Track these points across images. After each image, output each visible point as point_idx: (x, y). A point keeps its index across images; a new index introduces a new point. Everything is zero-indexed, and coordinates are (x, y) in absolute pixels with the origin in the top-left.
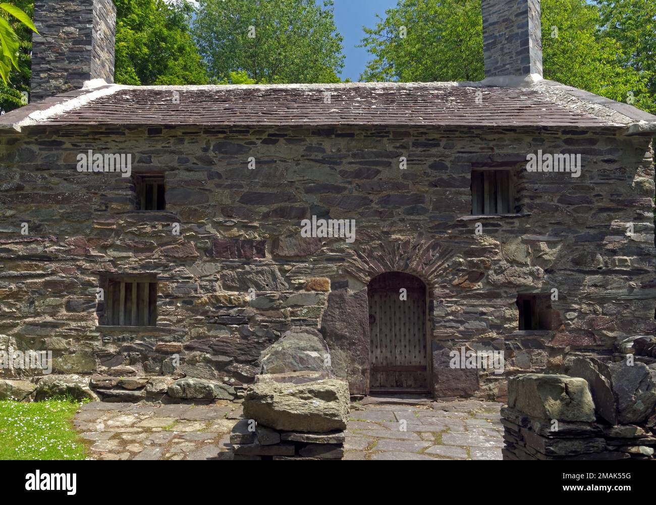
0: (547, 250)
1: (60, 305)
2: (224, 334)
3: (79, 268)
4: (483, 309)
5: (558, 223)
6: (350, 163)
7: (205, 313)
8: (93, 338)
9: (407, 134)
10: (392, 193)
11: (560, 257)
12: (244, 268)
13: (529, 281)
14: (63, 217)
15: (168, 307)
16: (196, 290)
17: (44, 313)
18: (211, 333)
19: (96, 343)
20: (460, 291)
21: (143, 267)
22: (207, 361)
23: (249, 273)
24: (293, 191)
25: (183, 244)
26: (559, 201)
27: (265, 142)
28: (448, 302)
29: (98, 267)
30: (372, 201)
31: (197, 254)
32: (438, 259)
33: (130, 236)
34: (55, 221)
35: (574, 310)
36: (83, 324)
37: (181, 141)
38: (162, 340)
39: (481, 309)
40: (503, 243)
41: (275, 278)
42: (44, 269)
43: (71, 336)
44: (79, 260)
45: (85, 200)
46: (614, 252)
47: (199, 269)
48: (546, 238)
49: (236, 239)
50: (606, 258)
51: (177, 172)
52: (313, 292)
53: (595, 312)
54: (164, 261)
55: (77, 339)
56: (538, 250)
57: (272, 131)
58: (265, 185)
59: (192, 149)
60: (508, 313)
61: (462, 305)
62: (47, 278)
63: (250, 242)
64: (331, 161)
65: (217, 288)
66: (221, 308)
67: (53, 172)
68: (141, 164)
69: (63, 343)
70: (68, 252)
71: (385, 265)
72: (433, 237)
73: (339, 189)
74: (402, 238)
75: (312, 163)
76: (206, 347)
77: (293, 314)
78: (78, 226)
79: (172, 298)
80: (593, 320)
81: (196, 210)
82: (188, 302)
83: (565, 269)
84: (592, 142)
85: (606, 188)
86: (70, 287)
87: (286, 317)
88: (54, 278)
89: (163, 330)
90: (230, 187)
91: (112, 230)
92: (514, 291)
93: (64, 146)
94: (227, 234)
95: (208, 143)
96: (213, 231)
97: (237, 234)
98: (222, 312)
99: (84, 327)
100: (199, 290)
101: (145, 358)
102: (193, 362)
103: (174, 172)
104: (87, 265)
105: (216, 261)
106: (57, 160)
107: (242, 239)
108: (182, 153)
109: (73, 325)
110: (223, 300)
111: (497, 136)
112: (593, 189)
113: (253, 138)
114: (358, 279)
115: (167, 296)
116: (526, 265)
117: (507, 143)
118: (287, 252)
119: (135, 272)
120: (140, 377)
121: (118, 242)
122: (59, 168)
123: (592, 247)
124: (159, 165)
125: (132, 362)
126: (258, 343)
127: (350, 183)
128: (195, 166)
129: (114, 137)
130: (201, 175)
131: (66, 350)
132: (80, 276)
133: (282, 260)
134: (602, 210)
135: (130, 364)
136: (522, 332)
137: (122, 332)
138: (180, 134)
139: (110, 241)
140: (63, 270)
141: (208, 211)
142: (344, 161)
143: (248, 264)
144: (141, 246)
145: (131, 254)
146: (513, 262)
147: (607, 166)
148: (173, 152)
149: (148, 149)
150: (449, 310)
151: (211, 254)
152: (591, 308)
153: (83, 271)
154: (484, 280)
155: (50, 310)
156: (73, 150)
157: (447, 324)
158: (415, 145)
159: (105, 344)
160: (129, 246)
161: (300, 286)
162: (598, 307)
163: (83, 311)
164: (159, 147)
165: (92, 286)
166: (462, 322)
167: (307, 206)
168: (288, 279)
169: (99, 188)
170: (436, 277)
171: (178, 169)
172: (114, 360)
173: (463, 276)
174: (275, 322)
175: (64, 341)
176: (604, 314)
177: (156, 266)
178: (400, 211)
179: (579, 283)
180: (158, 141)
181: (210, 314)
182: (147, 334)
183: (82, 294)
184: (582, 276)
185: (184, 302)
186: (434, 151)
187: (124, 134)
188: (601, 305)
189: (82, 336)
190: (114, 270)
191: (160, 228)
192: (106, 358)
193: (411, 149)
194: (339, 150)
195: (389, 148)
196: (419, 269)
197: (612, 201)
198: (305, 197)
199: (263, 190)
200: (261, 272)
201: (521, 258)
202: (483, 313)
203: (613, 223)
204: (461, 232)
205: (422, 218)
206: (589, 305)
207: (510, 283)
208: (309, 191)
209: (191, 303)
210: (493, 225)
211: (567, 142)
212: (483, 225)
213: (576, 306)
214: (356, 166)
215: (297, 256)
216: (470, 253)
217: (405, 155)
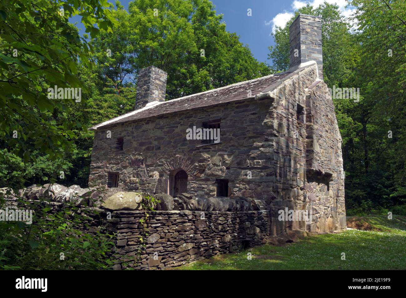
0: (227, 158)
1: (100, 183)
3: (104, 170)
5: (233, 146)
6: (167, 128)
9: (183, 114)
10: (177, 138)
11: (232, 161)
12: (138, 170)
13: (220, 173)
14: (103, 154)
20: (196, 178)
21: (117, 170)
25: (125, 162)
26: (233, 135)
27: (146, 124)
28: (192, 183)
29: (108, 170)
30: (172, 142)
31: (128, 165)
32: (190, 164)
33: (115, 160)
34: (102, 156)
35: (237, 187)
37: (128, 126)
39: (203, 186)
40: (212, 156)
41: (145, 173)
42: (98, 171)
44: (105, 168)
45: (107, 149)
46: (254, 158)
47: (128, 170)
48: (227, 153)
49: (136, 159)
50: (251, 161)
51: (126, 137)
52: (154, 178)
53: (245, 188)
54: (121, 168)
56: (223, 159)
57: (148, 119)
58: (145, 139)
59: (130, 129)
60: (212, 188)
61: (197, 184)
63: (140, 160)
64: (161, 128)
65: (131, 177)
67: (103, 140)
68: (119, 135)
70: (103, 165)
71: (174, 167)
72: (189, 155)
73: (163, 138)
74: (179, 156)
75: (157, 130)
77: (148, 186)
78: (106, 157)
80: (244, 192)
81: (129, 150)
83: (234, 167)
84: (247, 106)
85: (252, 127)
86: (102, 177)
87: (146, 188)
88: (100, 174)
90: (137, 141)
91: (112, 158)
92: (214, 178)
94: (135, 157)
95: (133, 126)
96: (132, 157)
97: (137, 157)
98: (132, 185)
100: (127, 178)
104: (106, 170)
105: (132, 167)
107: (138, 159)
108: (128, 130)
110: (132, 181)
111: (211, 110)
112: (246, 128)
113: (143, 123)
114: (166, 173)
115: (121, 180)
116: (220, 166)
117: (215, 112)
118: (148, 163)
119: (115, 172)
121: (113, 162)
123: (245, 156)
124: (123, 135)
127: (166, 136)
130: (130, 137)
132: (104, 173)
133: (147, 166)
134: (250, 138)
138: (128, 124)
139: (111, 162)
140: (102, 171)
141: (131, 150)
142: (165, 127)
143: (139, 168)
144: (117, 163)
145: (115, 166)
146: (215, 165)
147: (253, 116)
148: (126, 131)
149: (121, 130)
150: (192, 186)
151: (131, 165)
152: (244, 186)
154: (204, 173)
155: (98, 184)
157: (191, 192)
158: (185, 118)
160: (115, 163)
161: (151, 176)
162: (247, 186)
163: (104, 184)
164: (123, 129)
165: (106, 176)
166: (196, 192)
167: (154, 145)
168: (148, 173)
169: (110, 144)
170: (189, 172)
173: (197, 171)
176: (249, 189)
177: (119, 169)
178: (179, 145)
179: (239, 174)
180: (124, 127)
183: (104, 179)
184: (241, 170)
185: (124, 182)
186: (191, 119)
187: (117, 126)
188: (248, 184)
190: (111, 171)
191: (121, 156)
193: (184, 119)
194: (164, 123)
195: (178, 120)
196: (184, 168)
197: (254, 133)
198: (154, 142)
199: (144, 141)
200: (142, 171)
201: (218, 163)
202: (204, 188)
203: (255, 144)
204: (197, 152)
205: (186, 147)
206: (243, 184)
207: (213, 174)
208: (155, 140)
210: (208, 148)
211: (237, 108)
212: (205, 149)
213: (238, 185)
214: (168, 129)
215: (151, 165)
216: (200, 161)
217: (182, 123)
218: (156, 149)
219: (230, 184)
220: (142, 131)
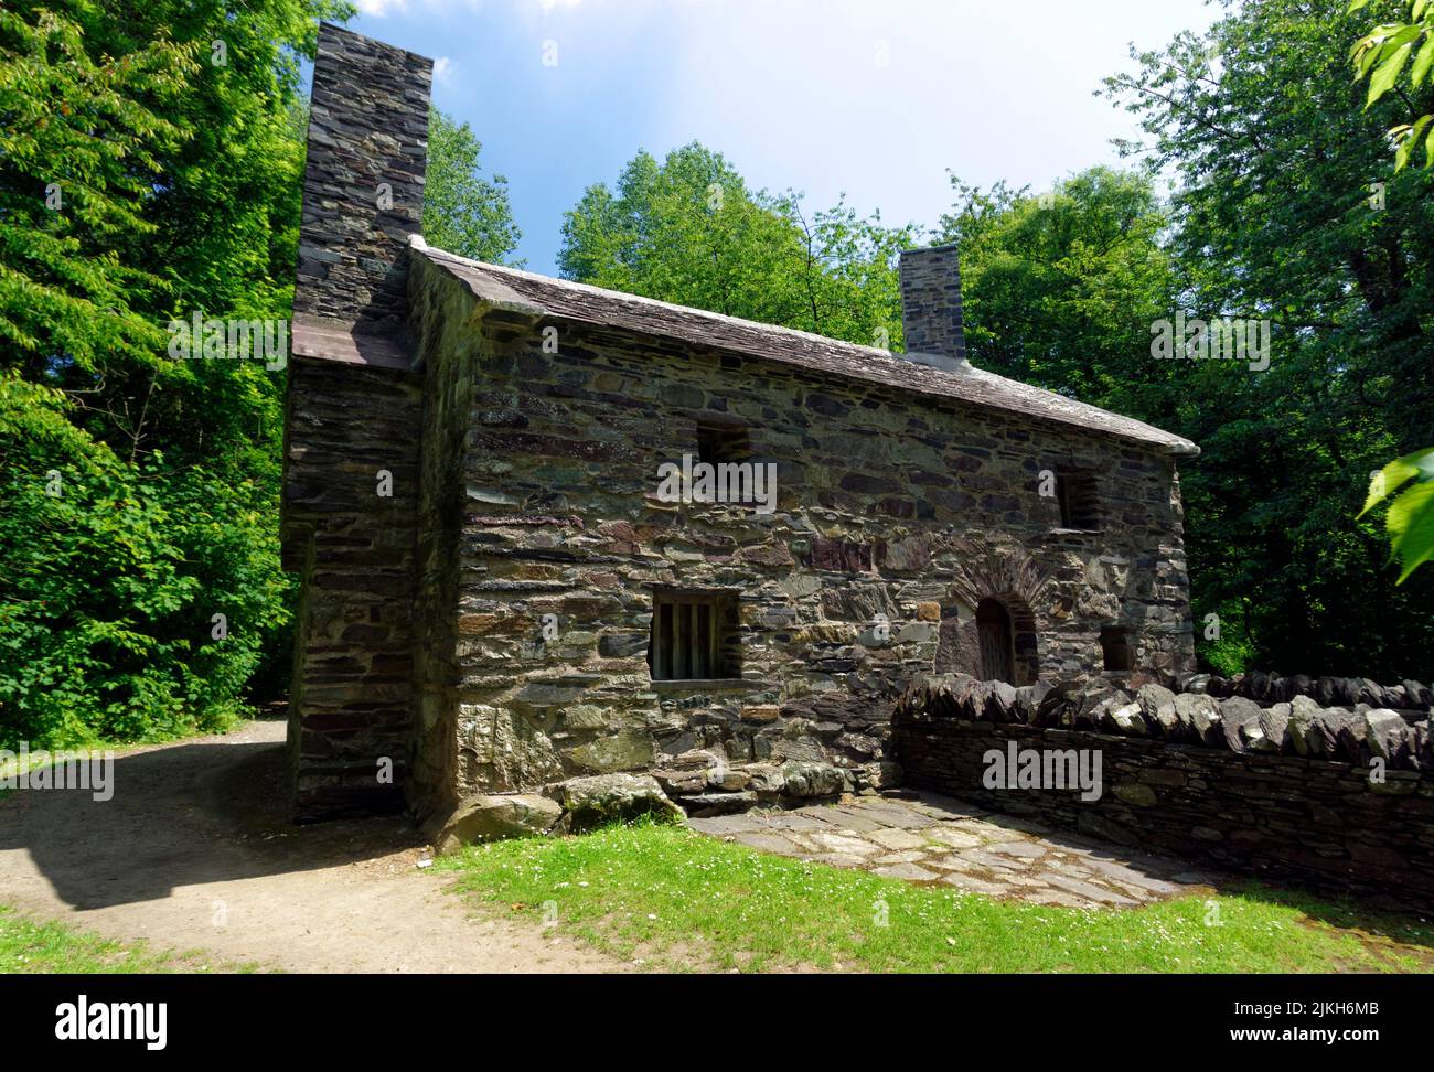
0: (1119, 575)
1: (588, 646)
2: (829, 687)
3: (622, 577)
4: (1075, 645)
5: (1125, 545)
6: (954, 448)
7: (805, 655)
8: (647, 704)
9: (1002, 420)
10: (993, 493)
11: (1129, 584)
12: (848, 586)
13: (1108, 611)
14: (593, 485)
15: (757, 646)
16: (793, 619)
17: (562, 660)
18: (813, 687)
19: (651, 713)
20: (1057, 623)
21: (721, 579)
22: (812, 732)
23: (856, 593)
24: (897, 477)
25: (773, 545)
26: (1122, 519)
27: (866, 404)
28: (1048, 636)
29: (651, 577)
31: (791, 561)
32: (1037, 581)
33: (699, 526)
34: (580, 490)
35: (1142, 647)
36: (629, 678)
37: (765, 384)
38: (751, 702)
40: (1086, 564)
41: (883, 602)
42: (562, 577)
43: (610, 702)
44: (621, 563)
45: (631, 459)
46: (1163, 581)
47: (795, 585)
48: (1116, 561)
49: (838, 541)
50: (1159, 587)
51: (763, 430)
52: (925, 622)
54: (748, 571)
55: (620, 708)
56: (1112, 575)
57: (871, 390)
58: (868, 465)
59: (781, 398)
60: (1096, 650)
61: (1059, 640)
62: (570, 595)
63: (855, 546)
64: (934, 442)
65: (819, 615)
66: (825, 646)
67: (579, 403)
68: (713, 411)
69: (596, 716)
70: (602, 548)
71: (992, 587)
72: (1031, 553)
73: (946, 482)
74: (1005, 552)
75: (917, 443)
76: (808, 710)
77: (906, 654)
78: (618, 502)
79: (762, 631)
81: (788, 493)
82: (784, 636)
83: (1133, 599)
84: (1139, 455)
85: (1153, 509)
86: (606, 611)
87: (899, 660)
88: (579, 594)
89: (751, 685)
90: (830, 462)
91: (672, 514)
92: (1098, 624)
93: (596, 361)
94: (827, 533)
95: (799, 393)
96: (812, 528)
97: (840, 533)
98: (827, 652)
99: (631, 685)
100: (797, 620)
101: (727, 734)
102: (793, 736)
103: (759, 429)
104: (634, 573)
105: (814, 573)
106: (585, 382)
107: (846, 541)
108: (767, 402)
109: (614, 680)
110: (828, 635)
111: (1073, 436)
112: (1145, 508)
113: (852, 396)
114: (966, 604)
115: (755, 628)
116: (1105, 592)
117: (1081, 445)
118: (895, 565)
119: (709, 587)
120: (719, 767)
121: (682, 536)
122: (587, 396)
123: (1149, 574)
124: (737, 416)
125: (708, 745)
126: (870, 699)
127: (955, 474)
128: (785, 425)
129: (672, 359)
130: (796, 441)
131: (603, 728)
132: (624, 592)
133: (891, 575)
134: (1153, 532)
135: (705, 747)
136: (1108, 673)
137: (692, 690)
138: (763, 372)
139: (668, 533)
140: (597, 581)
141: (803, 496)
142: (948, 445)
143: (853, 579)
144: (716, 544)
145: (700, 556)
146: (1095, 588)
147: (1151, 485)
148: (754, 399)
149: (721, 388)
150: (1049, 647)
151: (810, 563)
152: (1153, 644)
153: (629, 583)
154: (1074, 608)
155: (572, 654)
156: (611, 369)
157: (1049, 665)
158: (1010, 435)
159: (665, 713)
160: (698, 542)
161: (912, 614)
162: (1158, 643)
163: (629, 655)
164: (737, 386)
165: (644, 609)
166: (1061, 662)
167: (914, 500)
168: (897, 603)
169: (651, 440)
170: (1036, 604)
171: (764, 426)
172: (681, 742)
173: (1058, 604)
174: (889, 667)
175: (600, 711)
177: (738, 578)
178: (1001, 517)
179: (1143, 616)
180: (735, 378)
181: (813, 656)
182: (726, 693)
183: (627, 624)
184: (1145, 607)
185: (778, 638)
186: (1025, 445)
187: (688, 358)
188: (1160, 640)
189: (627, 701)
191: (743, 516)
192: (668, 737)
193: (1006, 439)
194: (942, 430)
195: (987, 434)
196: (1022, 593)
197: (1157, 523)
198: (913, 488)
199: (867, 473)
200: (868, 593)
201: (1100, 584)
202: (1076, 651)
203: (1160, 548)
204: (1054, 549)
205: (1020, 528)
206: (1152, 639)
207: (1096, 613)
208: (915, 480)
209: (786, 639)
210: (1078, 543)
211: (1123, 452)
212: (1069, 541)
213: (1143, 641)
214: (959, 454)
215: (906, 570)
216: (1062, 575)
217: (1001, 447)
218: (918, 516)
219: (1129, 638)
220: (851, 431)
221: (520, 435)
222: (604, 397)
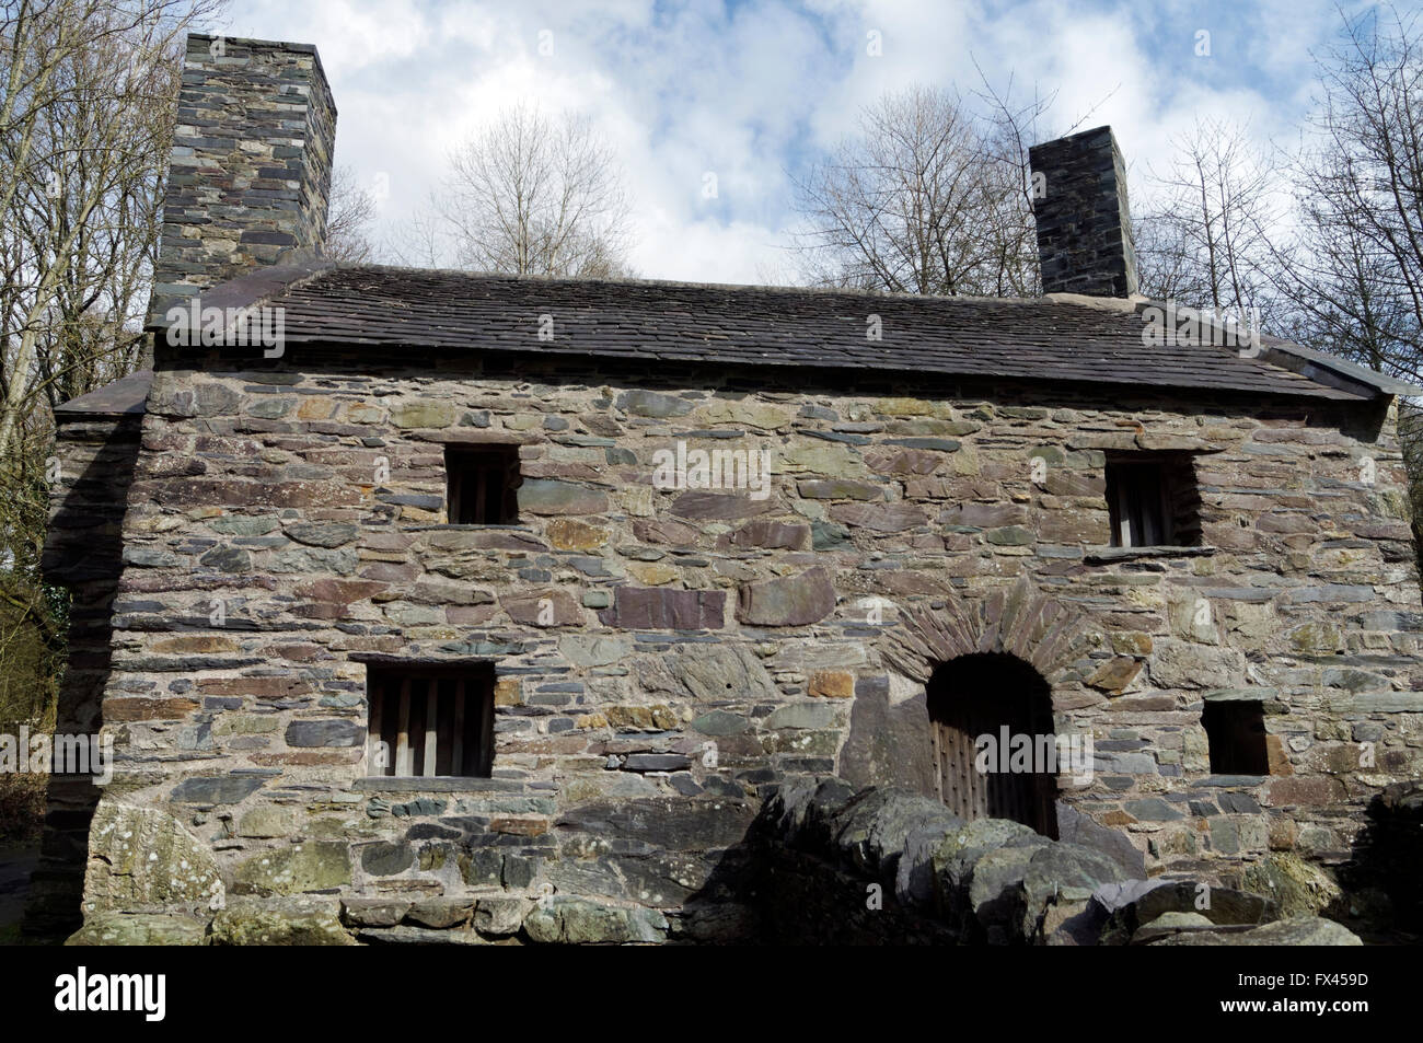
0: (1249, 615)
1: (270, 731)
2: (639, 790)
3: (321, 646)
4: (1145, 733)
5: (1263, 566)
6: (886, 443)
7: (599, 745)
8: (345, 805)
10: (968, 502)
11: (1271, 629)
12: (681, 649)
13: (1222, 674)
14: (289, 535)
15: (518, 733)
16: (580, 698)
17: (233, 751)
18: (611, 792)
19: (352, 819)
21: (467, 644)
22: (604, 855)
24: (778, 493)
25: (553, 597)
26: (1260, 526)
28: (1083, 717)
29: (365, 646)
30: (929, 517)
31: (583, 618)
32: (1058, 631)
33: (438, 578)
34: (271, 543)
35: (1305, 731)
36: (324, 772)
37: (551, 385)
38: (505, 807)
39: (1141, 732)
40: (1172, 602)
41: (744, 669)
42: (240, 649)
43: (292, 802)
44: (321, 629)
45: (341, 500)
47: (587, 650)
48: (1244, 593)
49: (664, 589)
51: (542, 447)
52: (822, 700)
53: (1339, 734)
54: (512, 633)
55: (307, 808)
56: (1232, 617)
59: (575, 403)
60: (1189, 739)
61: (1108, 722)
62: (245, 670)
63: (694, 594)
64: (848, 438)
65: (626, 692)
66: (633, 734)
67: (275, 438)
68: (468, 429)
69: (272, 818)
70: (295, 611)
71: (960, 643)
72: (1046, 588)
73: (868, 493)
74: (990, 589)
75: (813, 441)
76: (601, 825)
77: (783, 744)
78: (323, 554)
79: (529, 713)
80: (1338, 752)
81: (581, 526)
83: (1282, 655)
84: (1302, 420)
85: (1336, 504)
86: (296, 689)
87: (769, 752)
88: (262, 668)
89: (506, 786)
91: (400, 564)
92: (1197, 698)
93: (301, 386)
94: (645, 575)
96: (619, 571)
97: (668, 577)
98: (636, 744)
99: (324, 781)
100: (588, 697)
101: (464, 851)
102: (571, 855)
103: (538, 446)
105: (622, 633)
106: (284, 412)
107: (678, 587)
108: (553, 409)
109: (301, 777)
110: (637, 719)
112: (1315, 505)
114: (906, 671)
115: (519, 707)
116: (1215, 644)
118: (767, 618)
119: (448, 657)
121: (412, 592)
122: (287, 429)
124: (506, 433)
125: (435, 862)
127: (888, 480)
128: (579, 437)
129: (411, 372)
130: (594, 456)
131: (281, 837)
132: (321, 664)
133: (759, 632)
135: (429, 867)
136: (1217, 779)
137: (414, 789)
139: (393, 589)
140: (284, 652)
141: (606, 529)
142: (876, 438)
143: (690, 641)
144: (463, 600)
145: (438, 617)
146: (1192, 639)
147: (1331, 465)
148: (536, 407)
149: (482, 399)
151: (614, 619)
152: (1333, 727)
153: (330, 653)
154: (1142, 673)
155: (246, 742)
156: (322, 393)
159: (372, 818)
160: (435, 598)
161: (797, 687)
162: (1344, 724)
163: (325, 746)
164: (506, 395)
165: (352, 686)
166: (1108, 760)
167: (807, 523)
168: (771, 672)
170: (1057, 666)
171: (544, 441)
172: (391, 859)
173: (1105, 665)
174: (747, 762)
175: (276, 813)
176: (1354, 737)
177: (495, 643)
178: (980, 537)
179: (1308, 679)
180: (506, 382)
181: (611, 746)
182: (469, 795)
183: (324, 704)
184: (1311, 664)
185: (555, 722)
186: (1038, 426)
188: (1348, 719)
189: (320, 803)
190: (400, 651)
191: (506, 561)
192: (374, 849)
193: (998, 420)
194: (866, 418)
195: (959, 417)
197: (1346, 527)
198: (803, 506)
200: (717, 657)
201: (1204, 632)
202: (1146, 739)
204: (1098, 581)
205: (1021, 551)
206: (1328, 720)
207: (1190, 678)
208: (808, 494)
209: (568, 722)
210: (1150, 568)
213: (1307, 724)
214: (898, 450)
215: (788, 623)
216: (1114, 621)
217: (985, 433)
218: (817, 546)
219: (1271, 720)
220: (693, 434)
221: (195, 483)
222: (309, 427)
